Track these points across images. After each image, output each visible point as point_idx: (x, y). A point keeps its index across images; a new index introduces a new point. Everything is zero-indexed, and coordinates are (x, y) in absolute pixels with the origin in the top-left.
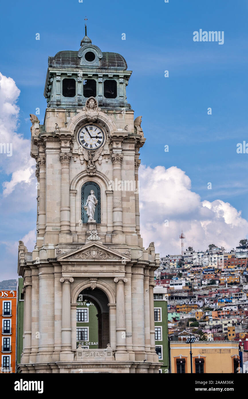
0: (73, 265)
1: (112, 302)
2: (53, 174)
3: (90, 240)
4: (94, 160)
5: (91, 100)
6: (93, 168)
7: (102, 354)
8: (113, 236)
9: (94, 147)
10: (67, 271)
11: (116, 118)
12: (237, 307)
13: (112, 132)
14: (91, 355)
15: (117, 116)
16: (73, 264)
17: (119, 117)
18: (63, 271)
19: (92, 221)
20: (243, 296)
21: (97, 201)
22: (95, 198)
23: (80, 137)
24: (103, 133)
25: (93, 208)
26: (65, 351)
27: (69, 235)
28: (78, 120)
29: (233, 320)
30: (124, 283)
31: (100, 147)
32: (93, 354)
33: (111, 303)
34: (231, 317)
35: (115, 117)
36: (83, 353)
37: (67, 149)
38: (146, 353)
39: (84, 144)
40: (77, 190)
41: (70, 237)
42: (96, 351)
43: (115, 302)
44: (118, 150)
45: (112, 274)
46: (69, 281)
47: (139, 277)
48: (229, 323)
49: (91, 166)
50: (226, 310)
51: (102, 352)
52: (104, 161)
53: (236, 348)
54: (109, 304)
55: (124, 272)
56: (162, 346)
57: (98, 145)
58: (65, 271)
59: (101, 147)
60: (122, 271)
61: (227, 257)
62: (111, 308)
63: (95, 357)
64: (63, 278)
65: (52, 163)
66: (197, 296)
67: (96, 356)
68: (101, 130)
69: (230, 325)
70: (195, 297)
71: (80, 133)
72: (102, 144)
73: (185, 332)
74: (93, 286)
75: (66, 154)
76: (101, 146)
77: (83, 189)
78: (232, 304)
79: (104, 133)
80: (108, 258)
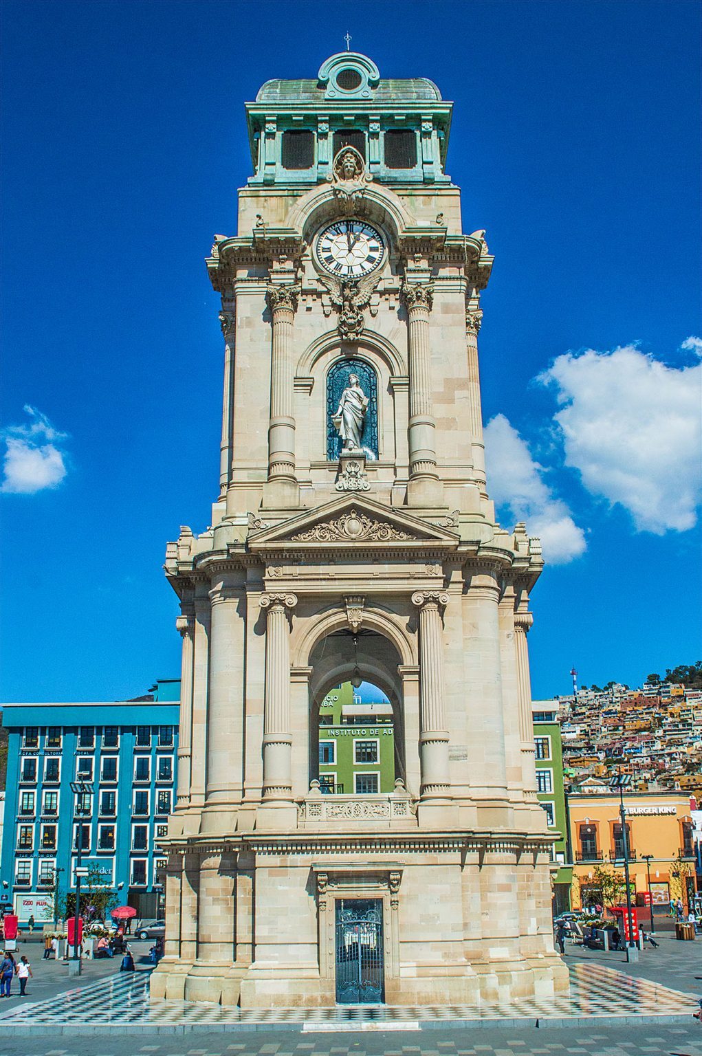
0: (295, 562)
1: (409, 661)
2: (251, 340)
3: (342, 489)
4: (357, 301)
5: (349, 155)
6: (356, 321)
7: (379, 809)
8: (411, 485)
9: (357, 271)
10: (277, 578)
11: (414, 205)
12: (649, 758)
13: (402, 228)
14: (347, 811)
15: (417, 200)
16: (295, 557)
17: (421, 202)
18: (267, 577)
19: (353, 451)
20: (656, 744)
21: (366, 401)
22: (362, 395)
23: (321, 249)
24: (380, 237)
25: (356, 418)
26: (272, 800)
27: (289, 487)
28: (315, 203)
29: (644, 775)
30: (442, 609)
31: (373, 271)
32: (352, 811)
33: (405, 664)
34: (641, 771)
35: (412, 204)
36: (324, 806)
37: (287, 276)
38: (509, 805)
39: (333, 266)
40: (313, 378)
41: (293, 490)
42: (362, 802)
43: (416, 664)
44: (420, 275)
45: (406, 582)
46: (284, 605)
47: (485, 595)
48: (640, 779)
49: (350, 315)
50: (635, 762)
51: (380, 802)
52: (384, 306)
53: (685, 804)
54: (401, 669)
55: (440, 578)
56: (553, 802)
57: (368, 266)
58: (274, 577)
59: (376, 270)
60: (434, 575)
61: (632, 695)
62: (406, 677)
63: (357, 818)
64: (268, 597)
65: (249, 315)
66: (596, 746)
67: (363, 814)
68: (377, 232)
69: (642, 782)
70: (594, 747)
71: (322, 241)
72: (379, 264)
73: (591, 781)
74: (355, 619)
75: (283, 286)
76: (375, 268)
77: (331, 376)
78: (642, 755)
79: (384, 237)
80: (393, 539)
